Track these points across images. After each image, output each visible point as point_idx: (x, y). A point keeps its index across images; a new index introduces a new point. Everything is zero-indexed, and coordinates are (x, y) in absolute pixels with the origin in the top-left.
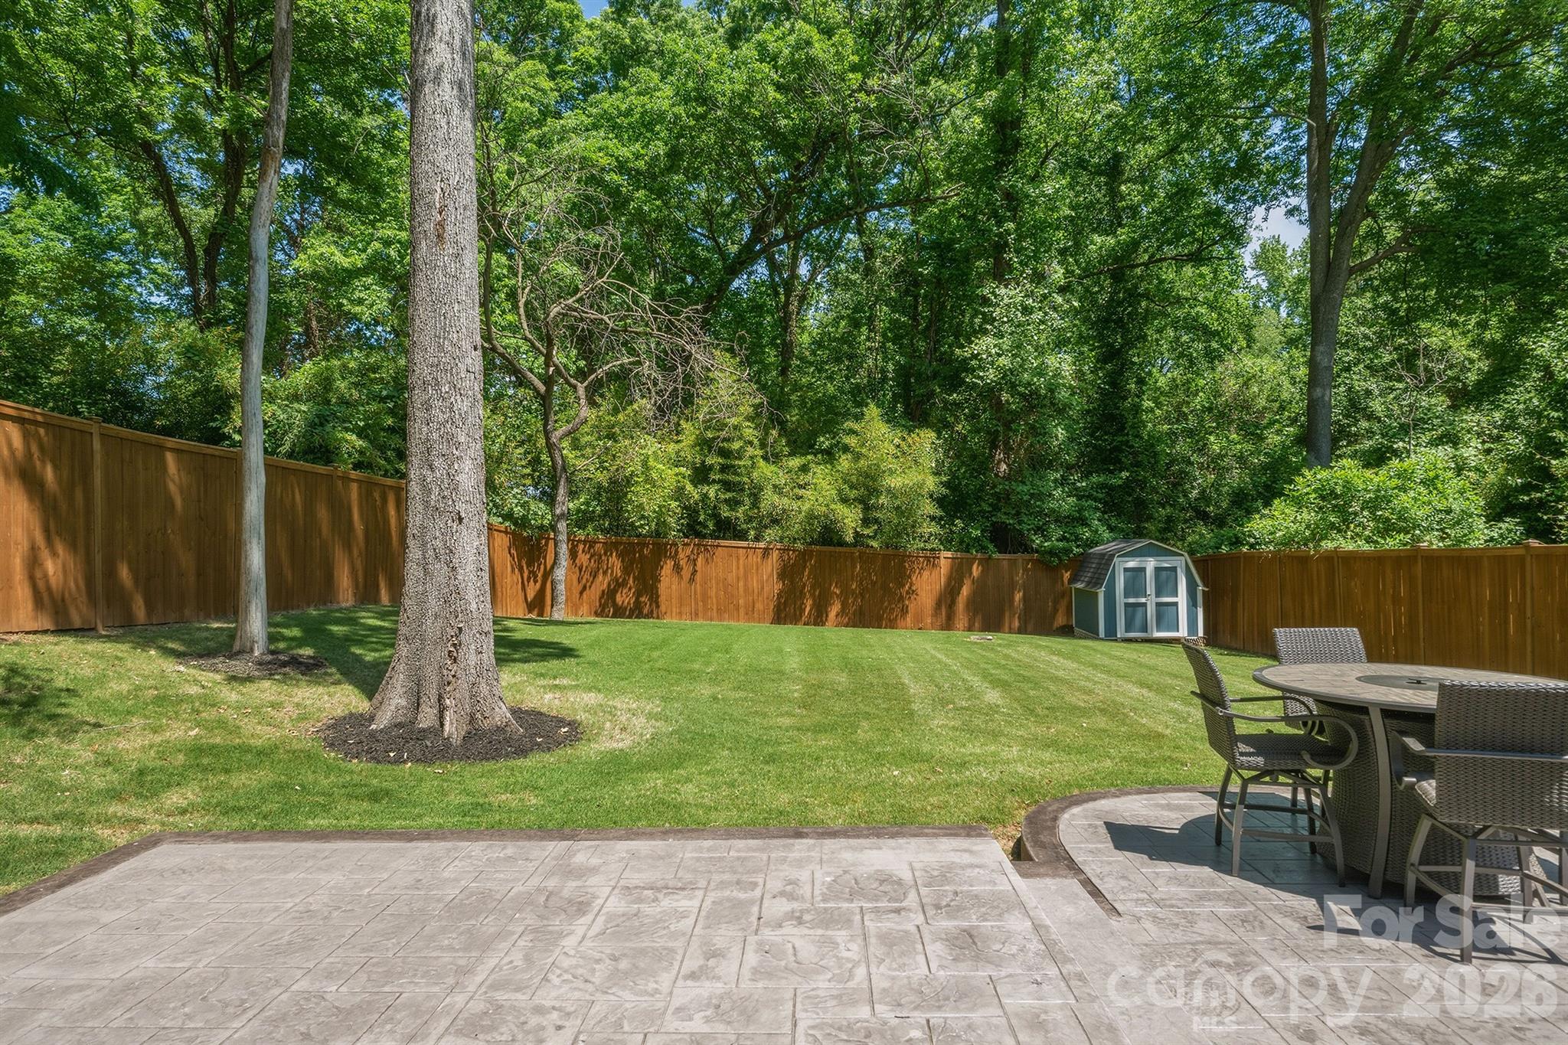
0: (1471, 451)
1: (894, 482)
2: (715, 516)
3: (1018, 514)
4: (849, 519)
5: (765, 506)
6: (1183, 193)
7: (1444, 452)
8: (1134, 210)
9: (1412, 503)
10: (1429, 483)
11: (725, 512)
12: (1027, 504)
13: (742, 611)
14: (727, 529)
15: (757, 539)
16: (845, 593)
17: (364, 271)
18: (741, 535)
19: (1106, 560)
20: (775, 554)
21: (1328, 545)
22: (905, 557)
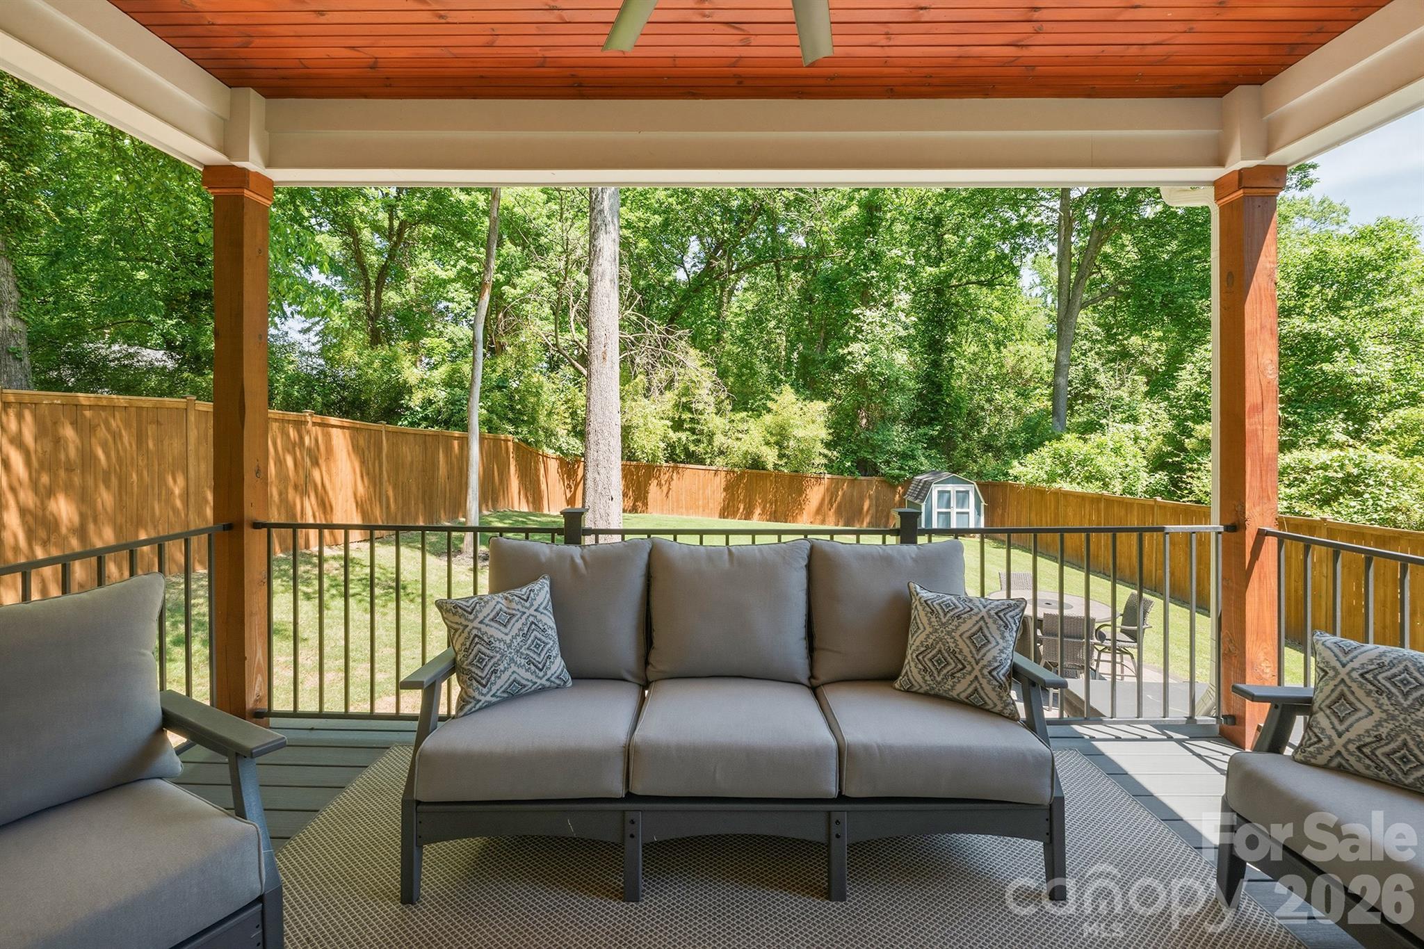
0: (1143, 429)
1: (800, 433)
2: (686, 449)
3: (874, 451)
4: (770, 456)
5: (716, 443)
6: (983, 244)
7: (1129, 427)
8: (951, 253)
9: (1105, 463)
10: (1117, 451)
11: (692, 448)
12: (880, 446)
13: (701, 509)
14: (692, 457)
15: (711, 464)
16: (764, 502)
17: (454, 281)
18: (702, 462)
19: (927, 486)
20: (723, 474)
21: (1055, 486)
22: (804, 477)
